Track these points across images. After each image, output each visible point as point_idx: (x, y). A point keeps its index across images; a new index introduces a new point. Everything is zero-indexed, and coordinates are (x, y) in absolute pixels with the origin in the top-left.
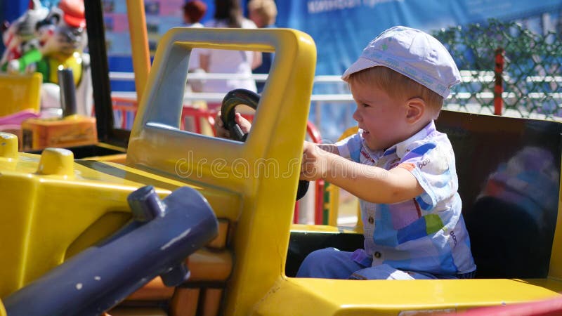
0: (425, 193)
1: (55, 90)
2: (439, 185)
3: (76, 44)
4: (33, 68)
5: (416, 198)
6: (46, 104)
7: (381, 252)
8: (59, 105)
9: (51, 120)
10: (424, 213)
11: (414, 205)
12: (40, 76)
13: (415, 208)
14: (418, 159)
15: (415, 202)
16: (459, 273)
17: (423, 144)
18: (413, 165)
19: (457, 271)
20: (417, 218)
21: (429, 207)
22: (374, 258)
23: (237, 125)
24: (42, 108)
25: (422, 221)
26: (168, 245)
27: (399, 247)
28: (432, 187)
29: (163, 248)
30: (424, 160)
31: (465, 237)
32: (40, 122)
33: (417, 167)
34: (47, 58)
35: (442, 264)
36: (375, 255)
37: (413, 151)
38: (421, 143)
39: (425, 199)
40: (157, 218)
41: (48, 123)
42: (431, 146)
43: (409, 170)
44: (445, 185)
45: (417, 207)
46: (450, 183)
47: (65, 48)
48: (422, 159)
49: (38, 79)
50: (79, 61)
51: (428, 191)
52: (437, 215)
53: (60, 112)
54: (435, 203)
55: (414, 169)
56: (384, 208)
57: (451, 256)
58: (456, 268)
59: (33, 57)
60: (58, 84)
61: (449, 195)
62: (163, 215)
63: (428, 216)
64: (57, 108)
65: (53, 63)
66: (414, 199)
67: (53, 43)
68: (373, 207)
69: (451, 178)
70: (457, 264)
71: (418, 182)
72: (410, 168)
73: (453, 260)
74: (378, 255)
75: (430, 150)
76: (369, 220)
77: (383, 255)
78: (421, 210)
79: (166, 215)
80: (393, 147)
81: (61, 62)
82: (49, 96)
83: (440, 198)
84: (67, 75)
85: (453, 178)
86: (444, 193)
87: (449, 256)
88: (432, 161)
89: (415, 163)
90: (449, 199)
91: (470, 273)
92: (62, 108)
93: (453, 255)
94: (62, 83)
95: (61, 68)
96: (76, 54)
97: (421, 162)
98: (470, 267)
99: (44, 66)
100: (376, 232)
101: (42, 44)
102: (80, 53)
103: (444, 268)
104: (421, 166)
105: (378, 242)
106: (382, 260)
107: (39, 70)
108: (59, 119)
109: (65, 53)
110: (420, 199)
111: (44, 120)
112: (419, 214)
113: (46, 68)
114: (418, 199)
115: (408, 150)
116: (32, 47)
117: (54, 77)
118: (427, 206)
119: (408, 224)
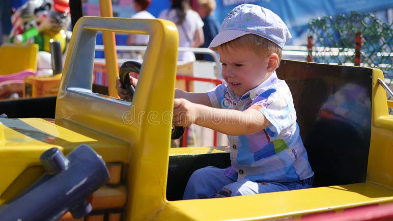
0: (272, 125)
1: (47, 56)
2: (282, 118)
3: (62, 24)
4: (32, 41)
5: (266, 130)
6: (41, 66)
7: (244, 170)
8: (50, 67)
9: (45, 77)
10: (272, 139)
11: (264, 134)
12: (37, 46)
13: (265, 136)
14: (264, 101)
15: (265, 132)
16: (301, 179)
17: (267, 90)
18: (260, 106)
19: (299, 178)
20: (267, 143)
21: (275, 135)
22: (239, 174)
23: (132, 86)
24: (38, 69)
25: (271, 144)
26: (71, 191)
27: (254, 164)
28: (276, 120)
29: (68, 193)
30: (268, 101)
31: (304, 152)
32: (37, 78)
33: (263, 107)
34: (42, 34)
35: (287, 173)
36: (240, 171)
37: (260, 96)
38: (265, 89)
39: (272, 129)
40: (63, 171)
41: (42, 79)
42: (273, 91)
43: (258, 109)
44: (286, 117)
45: (267, 135)
46: (290, 116)
47: (54, 27)
48: (266, 101)
49: (35, 48)
50: (64, 37)
51: (273, 123)
52: (282, 140)
53: (51, 72)
54: (279, 132)
55: (262, 108)
56: (243, 138)
57: (293, 167)
58: (298, 175)
59: (32, 33)
60: (50, 52)
61: (290, 125)
62: (67, 169)
63: (276, 141)
64: (49, 69)
65: (46, 37)
66: (264, 130)
67: (46, 24)
68: (236, 138)
69: (290, 112)
70: (299, 173)
71: (265, 117)
72: (258, 108)
73: (295, 169)
74: (242, 172)
75: (272, 93)
76: (233, 147)
77: (245, 172)
78: (270, 137)
79: (69, 169)
80: (247, 93)
81: (52, 37)
82: (44, 61)
83: (283, 127)
84: (56, 46)
85: (292, 112)
86: (285, 123)
87: (292, 167)
88: (274, 101)
89: (262, 104)
90: (290, 128)
91: (309, 179)
92: (52, 69)
93: (295, 167)
94: (53, 52)
95: (52, 41)
96: (62, 32)
97: (266, 103)
98: (308, 174)
99: (40, 39)
100: (238, 155)
101: (39, 24)
102: (65, 31)
103: (289, 176)
104: (267, 106)
105: (240, 163)
106: (244, 175)
107: (36, 42)
108: (50, 76)
109: (55, 31)
110: (268, 129)
111: (40, 77)
112: (269, 140)
113: (41, 41)
114: (267, 130)
115: (257, 95)
116: (32, 26)
117: (47, 47)
118: (274, 134)
119: (261, 148)
